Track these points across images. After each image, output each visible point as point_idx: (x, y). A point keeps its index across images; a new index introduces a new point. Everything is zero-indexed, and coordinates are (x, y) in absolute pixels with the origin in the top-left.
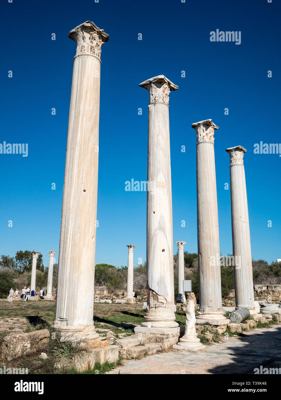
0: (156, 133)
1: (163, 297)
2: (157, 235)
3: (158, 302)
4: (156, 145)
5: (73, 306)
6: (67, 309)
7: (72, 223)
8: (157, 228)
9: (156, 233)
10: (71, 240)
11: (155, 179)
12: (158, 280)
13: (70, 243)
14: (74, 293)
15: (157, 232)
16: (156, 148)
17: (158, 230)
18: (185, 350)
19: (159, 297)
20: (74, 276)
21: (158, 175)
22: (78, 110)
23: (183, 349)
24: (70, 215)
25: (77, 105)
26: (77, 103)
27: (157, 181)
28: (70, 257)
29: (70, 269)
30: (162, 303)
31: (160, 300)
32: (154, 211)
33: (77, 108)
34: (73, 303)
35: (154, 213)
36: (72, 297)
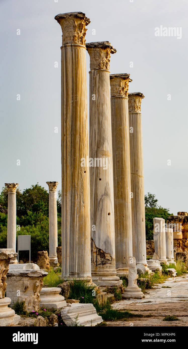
0: (101, 102)
1: (109, 255)
2: (104, 200)
3: (105, 259)
4: (101, 115)
5: (82, 263)
6: (78, 265)
7: (77, 198)
8: (104, 194)
9: (102, 199)
10: (78, 212)
11: (101, 147)
12: (105, 240)
13: (77, 214)
14: (83, 253)
15: (104, 197)
16: (101, 117)
17: (104, 195)
18: (133, 298)
19: (106, 255)
20: (82, 240)
21: (103, 144)
22: (75, 100)
23: (130, 297)
24: (76, 192)
25: (74, 96)
26: (74, 94)
27: (103, 150)
28: (78, 226)
29: (79, 235)
30: (108, 259)
31: (107, 258)
32: (100, 178)
33: (74, 99)
34: (82, 260)
35: (100, 179)
36: (81, 256)
